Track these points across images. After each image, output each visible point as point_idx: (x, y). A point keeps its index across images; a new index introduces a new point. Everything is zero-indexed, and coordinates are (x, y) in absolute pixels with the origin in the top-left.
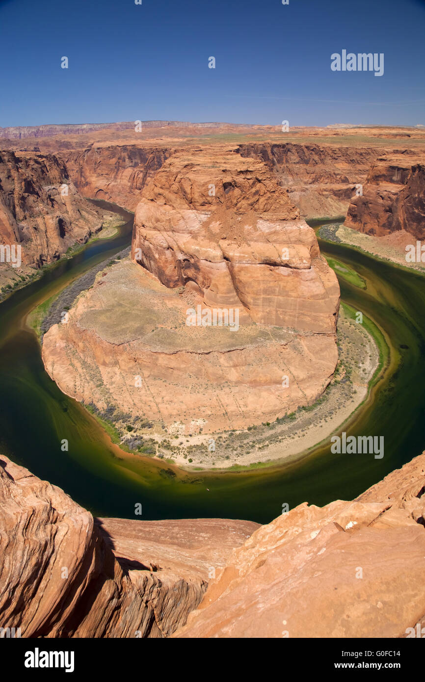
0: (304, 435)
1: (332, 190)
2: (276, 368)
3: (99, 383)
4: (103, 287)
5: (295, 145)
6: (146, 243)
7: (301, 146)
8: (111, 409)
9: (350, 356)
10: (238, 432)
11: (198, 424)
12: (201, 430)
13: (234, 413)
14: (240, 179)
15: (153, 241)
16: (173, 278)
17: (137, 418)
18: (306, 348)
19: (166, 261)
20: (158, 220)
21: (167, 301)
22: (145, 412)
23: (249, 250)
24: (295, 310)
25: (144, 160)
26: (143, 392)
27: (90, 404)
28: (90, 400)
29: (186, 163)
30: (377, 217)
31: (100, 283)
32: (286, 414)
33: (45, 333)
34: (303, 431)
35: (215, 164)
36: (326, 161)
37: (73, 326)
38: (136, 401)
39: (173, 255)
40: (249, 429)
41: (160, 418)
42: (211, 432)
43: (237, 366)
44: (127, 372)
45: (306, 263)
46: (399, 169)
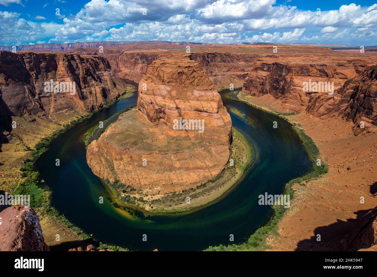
0: (209, 195)
1: (236, 75)
2: (199, 161)
3: (112, 169)
4: (121, 121)
5: (219, 53)
6: (142, 101)
7: (222, 54)
8: (116, 182)
9: (237, 155)
10: (177, 193)
11: (158, 189)
12: (159, 192)
13: (176, 184)
14: (186, 70)
15: (145, 100)
16: (153, 118)
17: (129, 186)
18: (214, 151)
19: (150, 110)
20: (148, 90)
21: (150, 129)
22: (133, 183)
23: (189, 104)
24: (210, 133)
25: (147, 60)
26: (133, 173)
27: (107, 180)
28: (107, 178)
30: (256, 87)
31: (119, 120)
32: (202, 184)
33: (89, 144)
34: (209, 192)
36: (234, 61)
37: (103, 141)
38: (129, 178)
39: (154, 107)
40: (183, 191)
41: (140, 186)
42: (164, 193)
43: (180, 160)
44: (126, 163)
45: (215, 110)
46: (267, 64)
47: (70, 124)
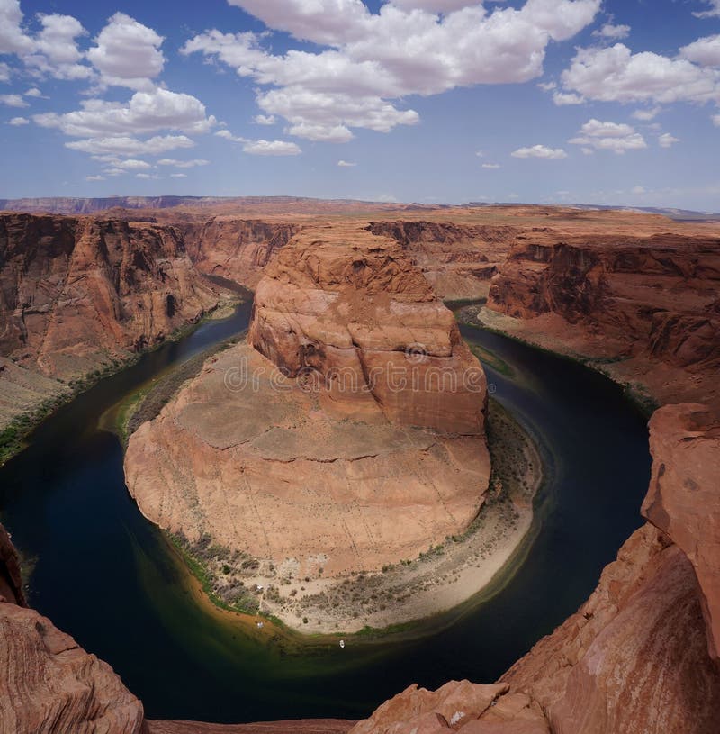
1: (470, 269)
2: (417, 482)
4: (212, 374)
5: (429, 223)
6: (266, 325)
7: (435, 224)
14: (371, 257)
15: (274, 323)
16: (294, 367)
19: (288, 347)
20: (280, 300)
23: (382, 334)
25: (269, 235)
29: (314, 240)
30: (521, 297)
31: (209, 371)
35: (344, 242)
39: (296, 339)
45: (446, 350)
46: (540, 247)
47: (85, 379)
